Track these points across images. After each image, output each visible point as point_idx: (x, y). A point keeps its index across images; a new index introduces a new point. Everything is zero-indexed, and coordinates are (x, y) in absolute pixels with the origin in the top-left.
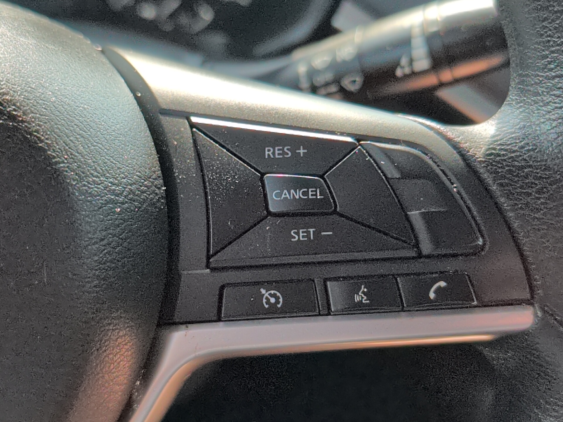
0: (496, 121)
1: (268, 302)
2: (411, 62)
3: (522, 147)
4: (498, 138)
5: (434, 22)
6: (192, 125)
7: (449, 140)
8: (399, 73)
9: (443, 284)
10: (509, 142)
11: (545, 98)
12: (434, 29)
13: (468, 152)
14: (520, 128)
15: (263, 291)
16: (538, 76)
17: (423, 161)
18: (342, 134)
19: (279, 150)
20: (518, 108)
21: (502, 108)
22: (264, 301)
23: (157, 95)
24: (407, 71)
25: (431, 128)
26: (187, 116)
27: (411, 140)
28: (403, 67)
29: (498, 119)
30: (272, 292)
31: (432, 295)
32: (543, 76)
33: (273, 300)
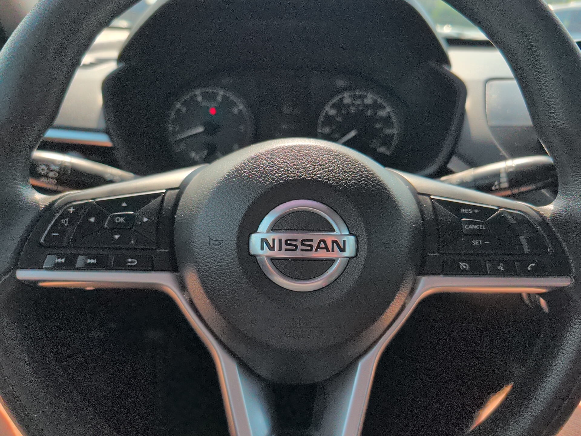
0: (553, 205)
1: (463, 267)
2: (500, 184)
3: (566, 215)
4: (555, 211)
5: (511, 167)
6: (432, 199)
7: (535, 211)
8: (493, 188)
9: (533, 265)
10: (560, 213)
11: (576, 196)
12: (511, 170)
13: (543, 215)
14: (564, 208)
15: (460, 263)
16: (573, 188)
17: (525, 217)
18: (492, 205)
19: (467, 210)
20: (563, 200)
21: (556, 200)
22: (461, 267)
23: (415, 187)
24: (497, 187)
25: (525, 205)
26: (429, 195)
27: (520, 209)
28: (495, 186)
29: (554, 204)
30: (464, 264)
31: (529, 269)
32: (575, 188)
33: (464, 267)
